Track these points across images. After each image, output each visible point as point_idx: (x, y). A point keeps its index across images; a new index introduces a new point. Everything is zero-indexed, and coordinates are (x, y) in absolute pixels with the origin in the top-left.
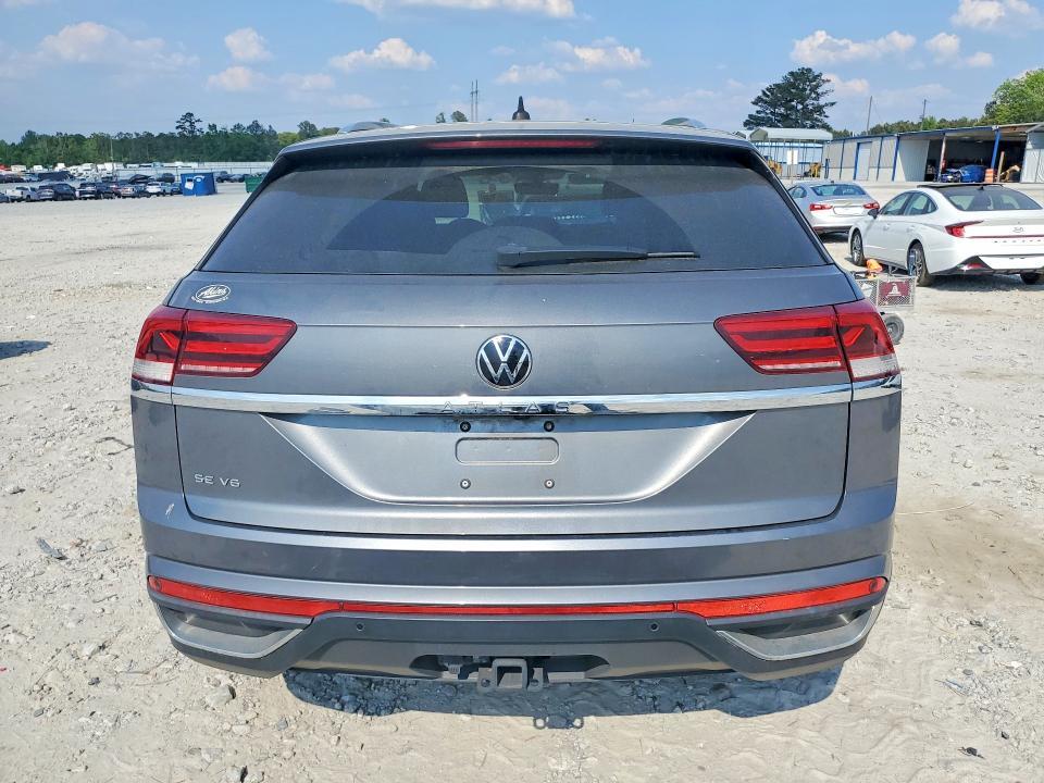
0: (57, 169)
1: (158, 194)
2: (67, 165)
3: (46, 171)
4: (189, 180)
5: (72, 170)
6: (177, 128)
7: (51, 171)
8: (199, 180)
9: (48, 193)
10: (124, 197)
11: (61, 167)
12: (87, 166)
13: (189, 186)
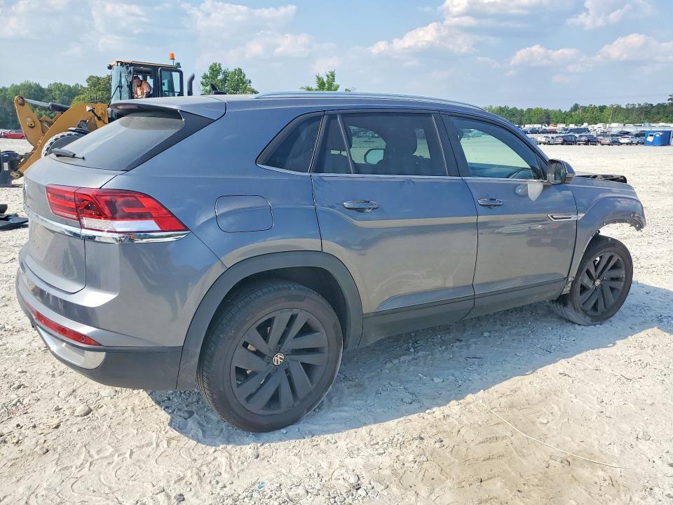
0: (582, 127)
1: (627, 144)
2: (589, 124)
3: (576, 127)
4: (651, 135)
5: (590, 128)
6: (669, 100)
7: (579, 127)
8: (657, 136)
9: (560, 140)
10: (603, 145)
11: (585, 125)
12: (600, 125)
13: (650, 139)
